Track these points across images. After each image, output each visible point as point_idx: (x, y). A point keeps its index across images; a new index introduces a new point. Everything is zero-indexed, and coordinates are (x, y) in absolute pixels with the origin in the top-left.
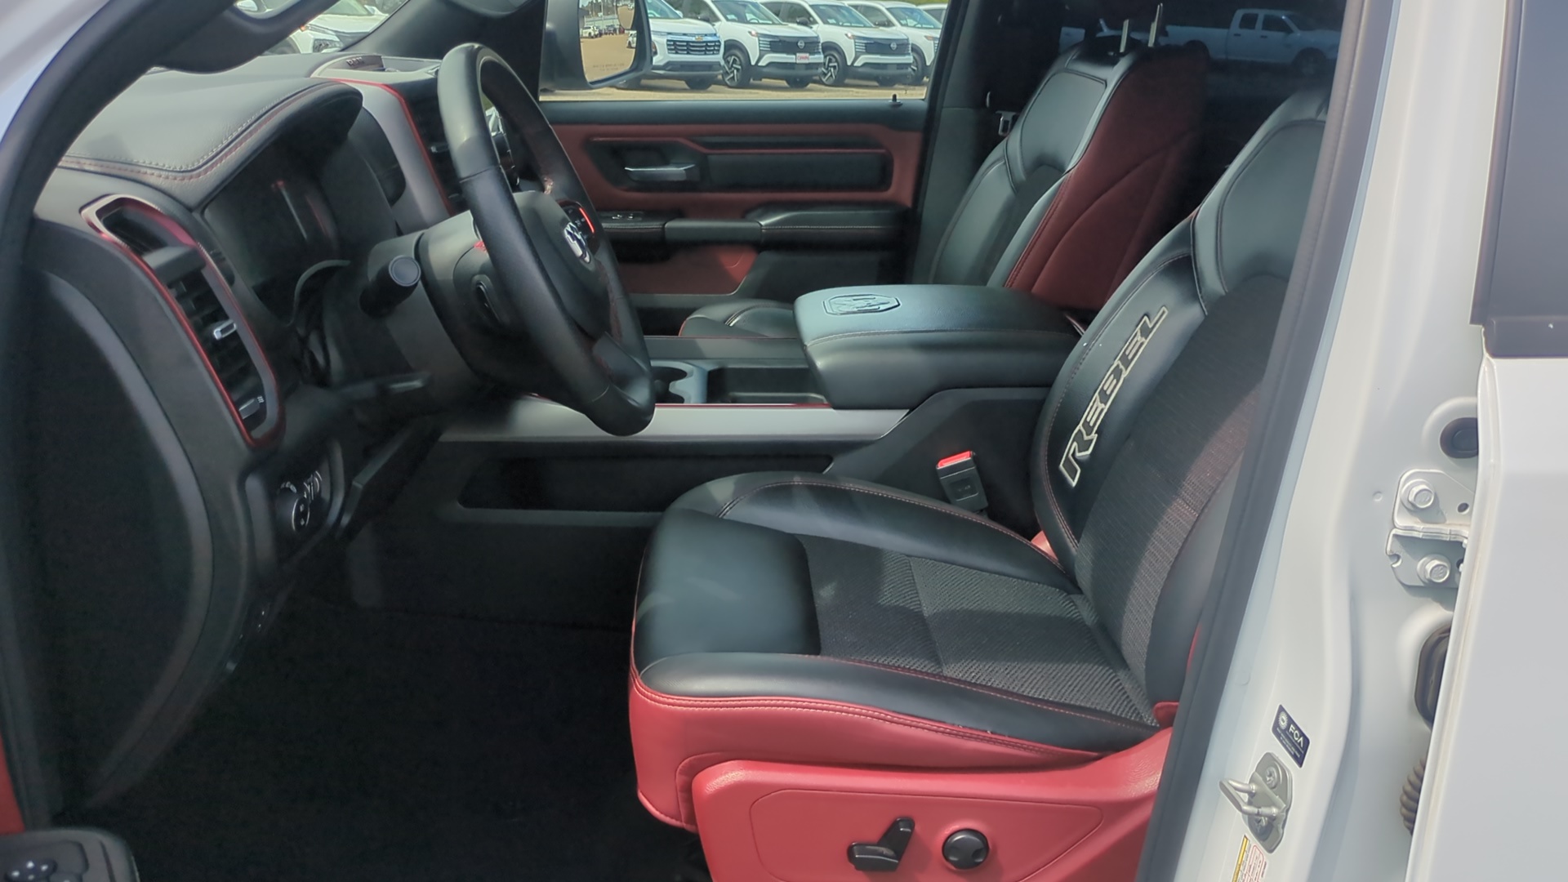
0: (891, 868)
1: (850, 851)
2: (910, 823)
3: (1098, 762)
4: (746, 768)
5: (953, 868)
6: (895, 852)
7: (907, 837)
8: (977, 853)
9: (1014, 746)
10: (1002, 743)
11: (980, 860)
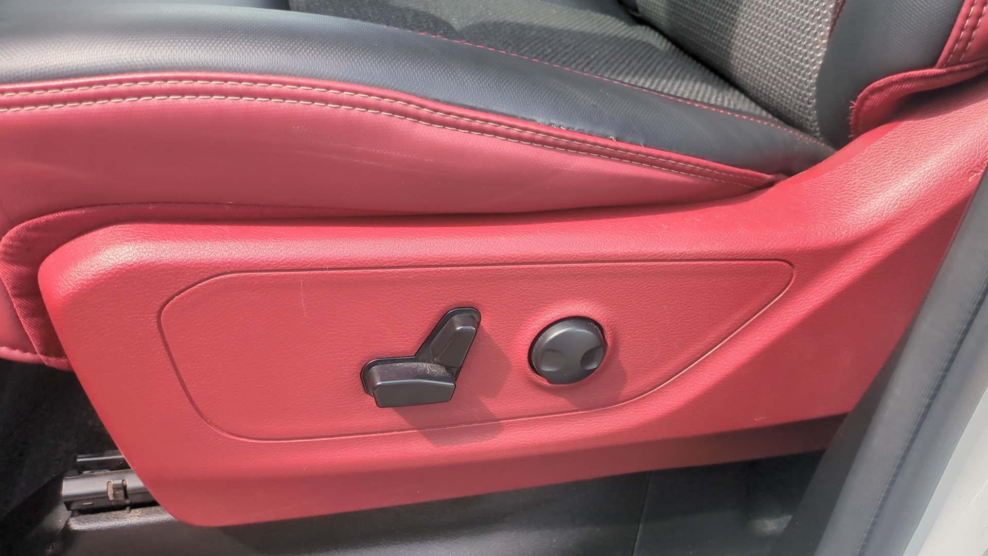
0: (442, 397)
1: (365, 375)
2: (472, 313)
3: (772, 190)
4: (135, 239)
5: (546, 383)
6: (448, 368)
7: (467, 342)
8: (588, 356)
9: (651, 163)
10: (633, 159)
11: (594, 366)
